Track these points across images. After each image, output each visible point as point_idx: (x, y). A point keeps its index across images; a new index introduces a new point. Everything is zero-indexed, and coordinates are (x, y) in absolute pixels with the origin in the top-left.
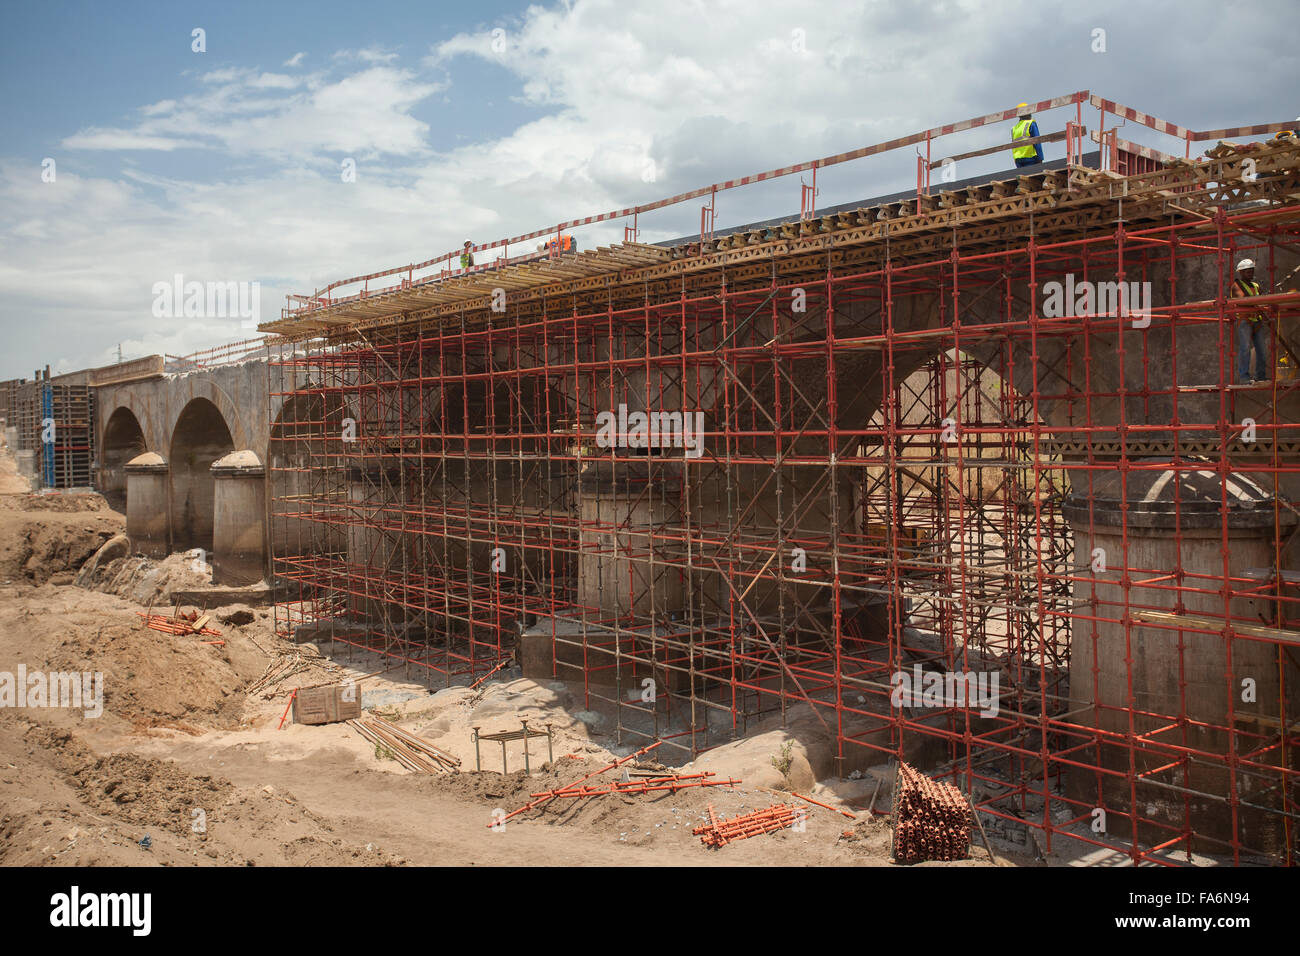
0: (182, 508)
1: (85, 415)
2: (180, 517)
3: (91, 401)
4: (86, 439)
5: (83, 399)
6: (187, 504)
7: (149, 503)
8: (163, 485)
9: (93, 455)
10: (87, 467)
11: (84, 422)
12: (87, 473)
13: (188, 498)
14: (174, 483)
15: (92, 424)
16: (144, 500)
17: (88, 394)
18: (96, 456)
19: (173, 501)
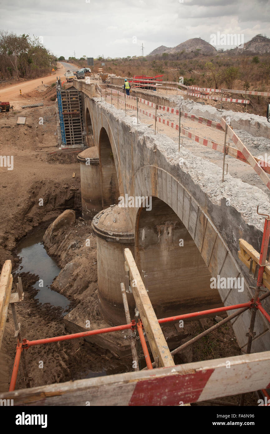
0: (108, 186)
1: (78, 107)
2: (107, 191)
3: (80, 99)
4: (79, 120)
5: (76, 98)
6: (111, 183)
7: (90, 182)
8: (97, 171)
9: (83, 128)
10: (81, 134)
11: (78, 110)
12: (81, 137)
13: (112, 180)
14: (103, 171)
15: (81, 112)
16: (87, 180)
17: (79, 96)
18: (84, 128)
19: (103, 182)
